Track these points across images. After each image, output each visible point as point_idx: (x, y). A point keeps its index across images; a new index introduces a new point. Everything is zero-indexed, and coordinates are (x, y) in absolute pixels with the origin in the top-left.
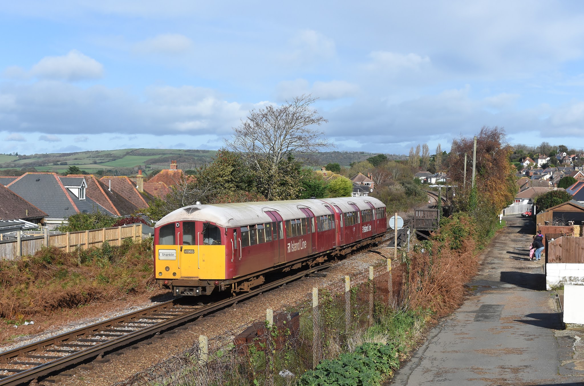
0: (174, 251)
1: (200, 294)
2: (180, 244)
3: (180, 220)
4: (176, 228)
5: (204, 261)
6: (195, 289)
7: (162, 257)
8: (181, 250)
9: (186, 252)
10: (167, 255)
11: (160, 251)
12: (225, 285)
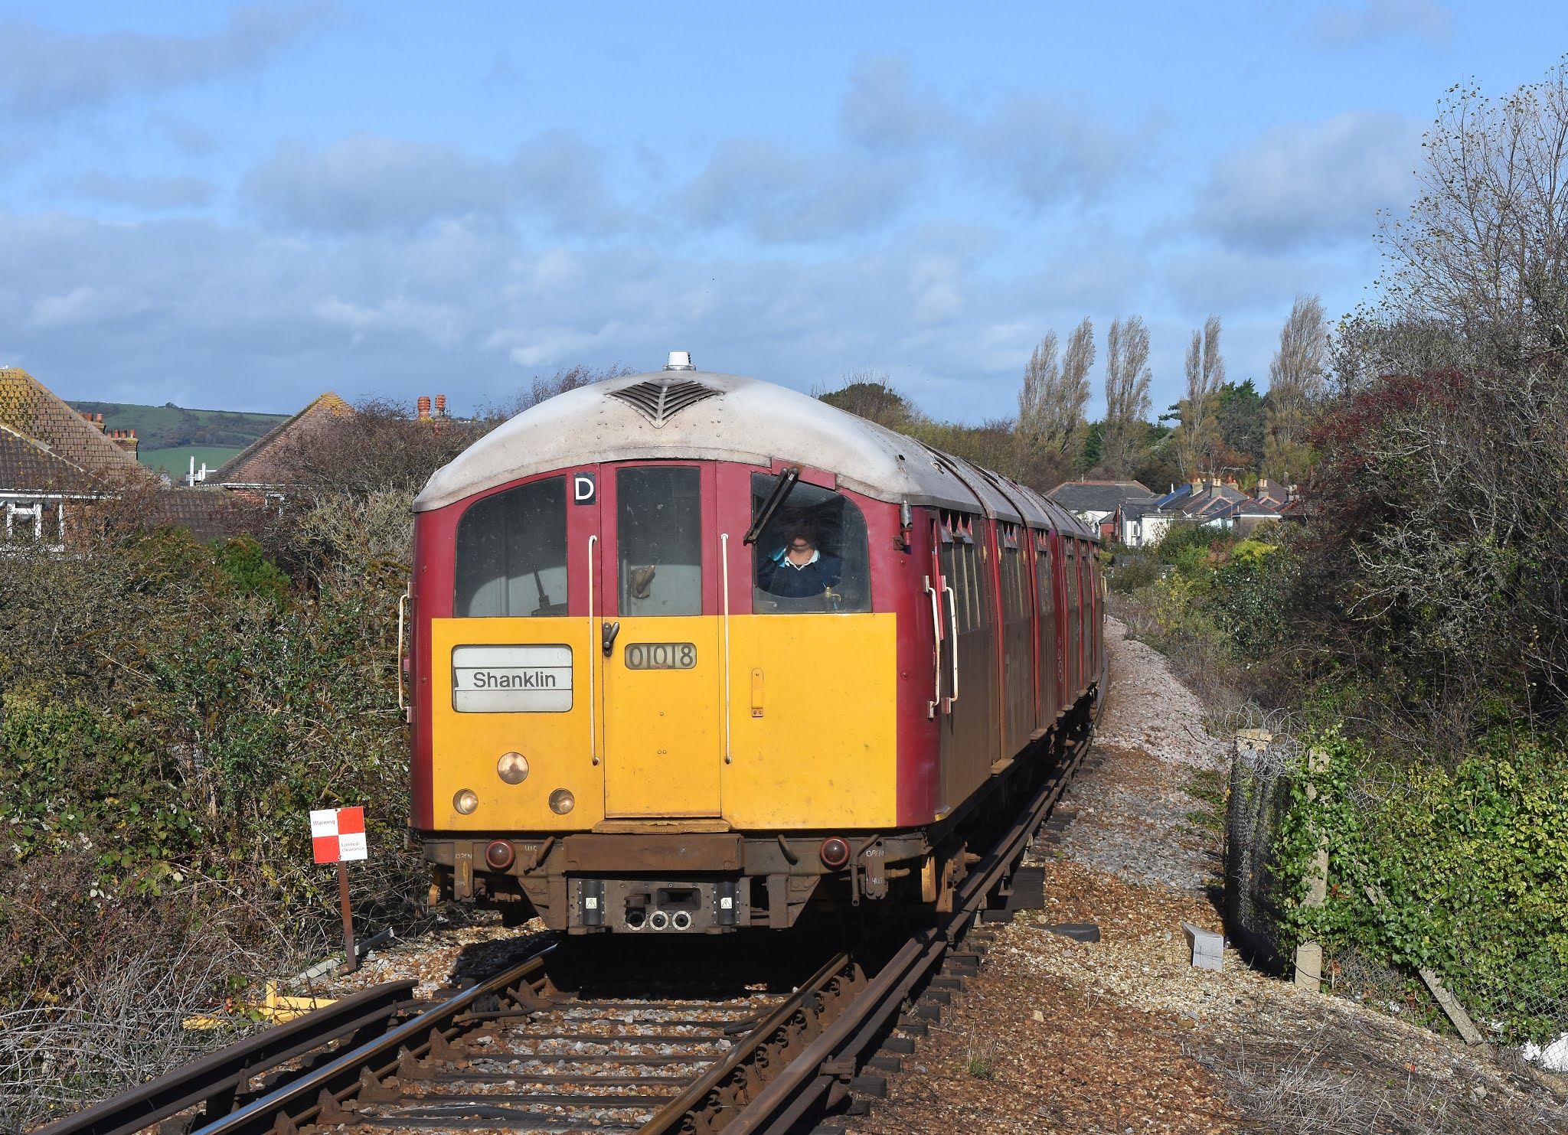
0: (561, 656)
1: (744, 919)
2: (600, 611)
3: (598, 459)
4: (572, 511)
5: (757, 712)
6: (705, 889)
7: (471, 697)
8: (607, 651)
9: (641, 656)
10: (507, 682)
11: (463, 658)
12: (889, 866)
